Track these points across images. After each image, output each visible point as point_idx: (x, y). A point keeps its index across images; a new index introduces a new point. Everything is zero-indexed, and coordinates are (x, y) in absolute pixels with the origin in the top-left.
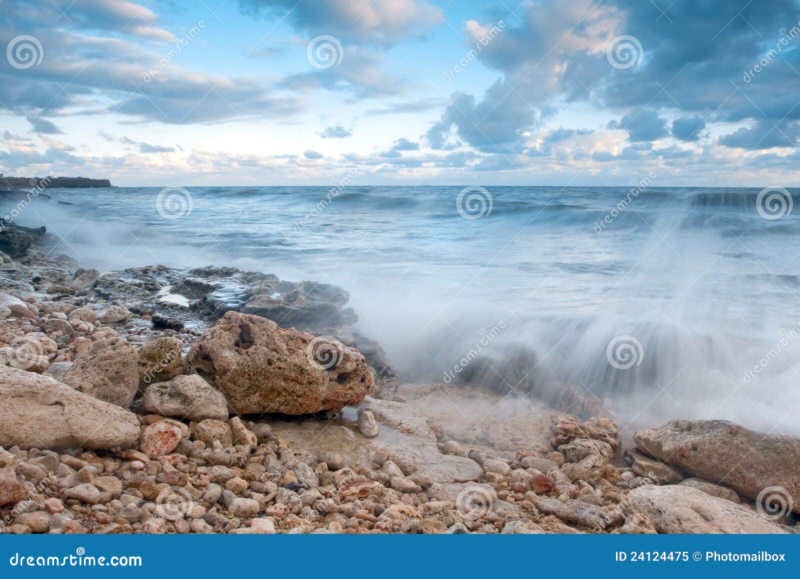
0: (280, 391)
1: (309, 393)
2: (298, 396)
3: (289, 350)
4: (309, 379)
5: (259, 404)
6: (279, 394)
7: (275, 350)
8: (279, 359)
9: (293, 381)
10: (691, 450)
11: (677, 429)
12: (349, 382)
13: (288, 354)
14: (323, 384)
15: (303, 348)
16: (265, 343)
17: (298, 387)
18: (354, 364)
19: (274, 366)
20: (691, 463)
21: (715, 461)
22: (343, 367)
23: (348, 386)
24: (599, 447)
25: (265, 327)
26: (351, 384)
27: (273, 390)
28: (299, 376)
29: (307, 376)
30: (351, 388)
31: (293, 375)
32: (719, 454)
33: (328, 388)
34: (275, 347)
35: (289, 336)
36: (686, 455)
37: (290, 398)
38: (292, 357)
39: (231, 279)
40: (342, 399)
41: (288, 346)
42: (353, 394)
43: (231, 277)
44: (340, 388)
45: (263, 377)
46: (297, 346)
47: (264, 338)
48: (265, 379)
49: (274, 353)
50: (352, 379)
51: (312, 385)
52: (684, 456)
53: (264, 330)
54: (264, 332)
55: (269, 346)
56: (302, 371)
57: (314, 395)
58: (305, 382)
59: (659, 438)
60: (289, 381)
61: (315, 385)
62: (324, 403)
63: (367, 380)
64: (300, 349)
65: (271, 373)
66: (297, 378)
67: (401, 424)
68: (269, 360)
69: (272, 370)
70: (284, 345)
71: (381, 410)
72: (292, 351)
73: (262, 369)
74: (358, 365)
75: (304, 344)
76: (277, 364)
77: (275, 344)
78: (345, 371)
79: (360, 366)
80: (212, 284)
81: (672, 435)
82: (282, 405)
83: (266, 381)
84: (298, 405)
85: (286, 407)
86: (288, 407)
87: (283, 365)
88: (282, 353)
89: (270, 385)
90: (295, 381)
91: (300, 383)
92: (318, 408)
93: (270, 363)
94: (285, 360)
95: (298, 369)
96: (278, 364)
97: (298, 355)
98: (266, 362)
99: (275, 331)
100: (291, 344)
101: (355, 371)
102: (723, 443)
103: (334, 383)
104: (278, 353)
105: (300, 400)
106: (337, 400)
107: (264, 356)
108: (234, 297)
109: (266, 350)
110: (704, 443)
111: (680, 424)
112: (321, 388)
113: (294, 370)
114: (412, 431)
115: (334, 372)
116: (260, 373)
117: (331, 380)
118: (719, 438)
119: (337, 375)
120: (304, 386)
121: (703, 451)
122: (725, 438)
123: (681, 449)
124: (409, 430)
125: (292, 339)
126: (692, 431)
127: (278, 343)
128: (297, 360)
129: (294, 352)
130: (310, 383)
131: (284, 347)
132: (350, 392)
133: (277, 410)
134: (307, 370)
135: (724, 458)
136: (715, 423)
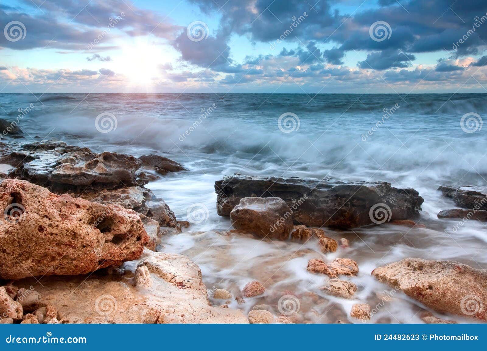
0: (53, 255)
1: (83, 256)
2: (72, 260)
3: (62, 216)
4: (82, 242)
5: (32, 269)
6: (53, 259)
7: (46, 216)
8: (50, 225)
9: (66, 245)
10: (427, 289)
11: (409, 268)
12: (125, 242)
13: (60, 219)
14: (98, 246)
15: (77, 213)
16: (36, 210)
17: (71, 251)
18: (129, 226)
19: (45, 232)
20: (428, 300)
21: (449, 299)
22: (118, 229)
23: (124, 246)
24: (347, 287)
25: (37, 194)
26: (127, 244)
27: (46, 255)
28: (72, 240)
29: (80, 240)
30: (126, 248)
31: (66, 240)
32: (452, 292)
33: (104, 249)
34: (46, 213)
35: (62, 202)
36: (423, 293)
37: (64, 261)
38: (65, 222)
39: (53, 152)
40: (117, 259)
41: (60, 212)
42: (128, 253)
43: (53, 150)
44: (115, 249)
45: (34, 243)
46: (70, 212)
47: (36, 205)
48: (37, 246)
49: (45, 220)
50: (128, 239)
51: (85, 248)
52: (421, 294)
53: (36, 197)
54: (36, 199)
55: (40, 213)
56: (75, 235)
57: (89, 258)
58: (79, 245)
59: (395, 275)
60: (62, 246)
61: (89, 248)
62: (100, 262)
63: (143, 239)
64: (74, 214)
65: (43, 239)
66: (71, 242)
67: (174, 277)
68: (41, 226)
69: (43, 236)
70: (55, 211)
71: (159, 263)
72: (64, 217)
73: (33, 236)
74: (132, 226)
75: (79, 209)
76: (48, 230)
77: (46, 210)
78: (120, 233)
79: (135, 227)
80: (33, 155)
81: (406, 274)
82: (57, 268)
83: (38, 247)
84: (73, 267)
85: (62, 270)
86: (64, 270)
87: (55, 231)
88: (54, 219)
89: (42, 251)
90: (69, 245)
91: (74, 248)
92: (94, 268)
93: (41, 229)
94: (57, 226)
95: (70, 233)
96: (50, 230)
97: (71, 220)
98: (37, 229)
99: (47, 197)
100: (65, 210)
101: (130, 231)
102: (454, 282)
103: (109, 244)
104: (49, 219)
105: (75, 262)
106: (113, 259)
107: (34, 223)
108: (47, 165)
109: (36, 216)
110: (438, 283)
111: (412, 264)
112: (96, 250)
113: (67, 235)
114: (184, 284)
115: (109, 234)
116: (31, 240)
117: (106, 242)
118: (451, 278)
119: (112, 236)
120: (78, 249)
121: (438, 290)
122: (456, 278)
123: (419, 288)
124: (182, 283)
125: (65, 205)
126: (424, 270)
127: (50, 210)
128: (69, 225)
129: (67, 218)
130: (84, 247)
131: (56, 212)
132: (125, 251)
133: (53, 273)
134: (80, 235)
135: (457, 296)
136: (444, 264)
